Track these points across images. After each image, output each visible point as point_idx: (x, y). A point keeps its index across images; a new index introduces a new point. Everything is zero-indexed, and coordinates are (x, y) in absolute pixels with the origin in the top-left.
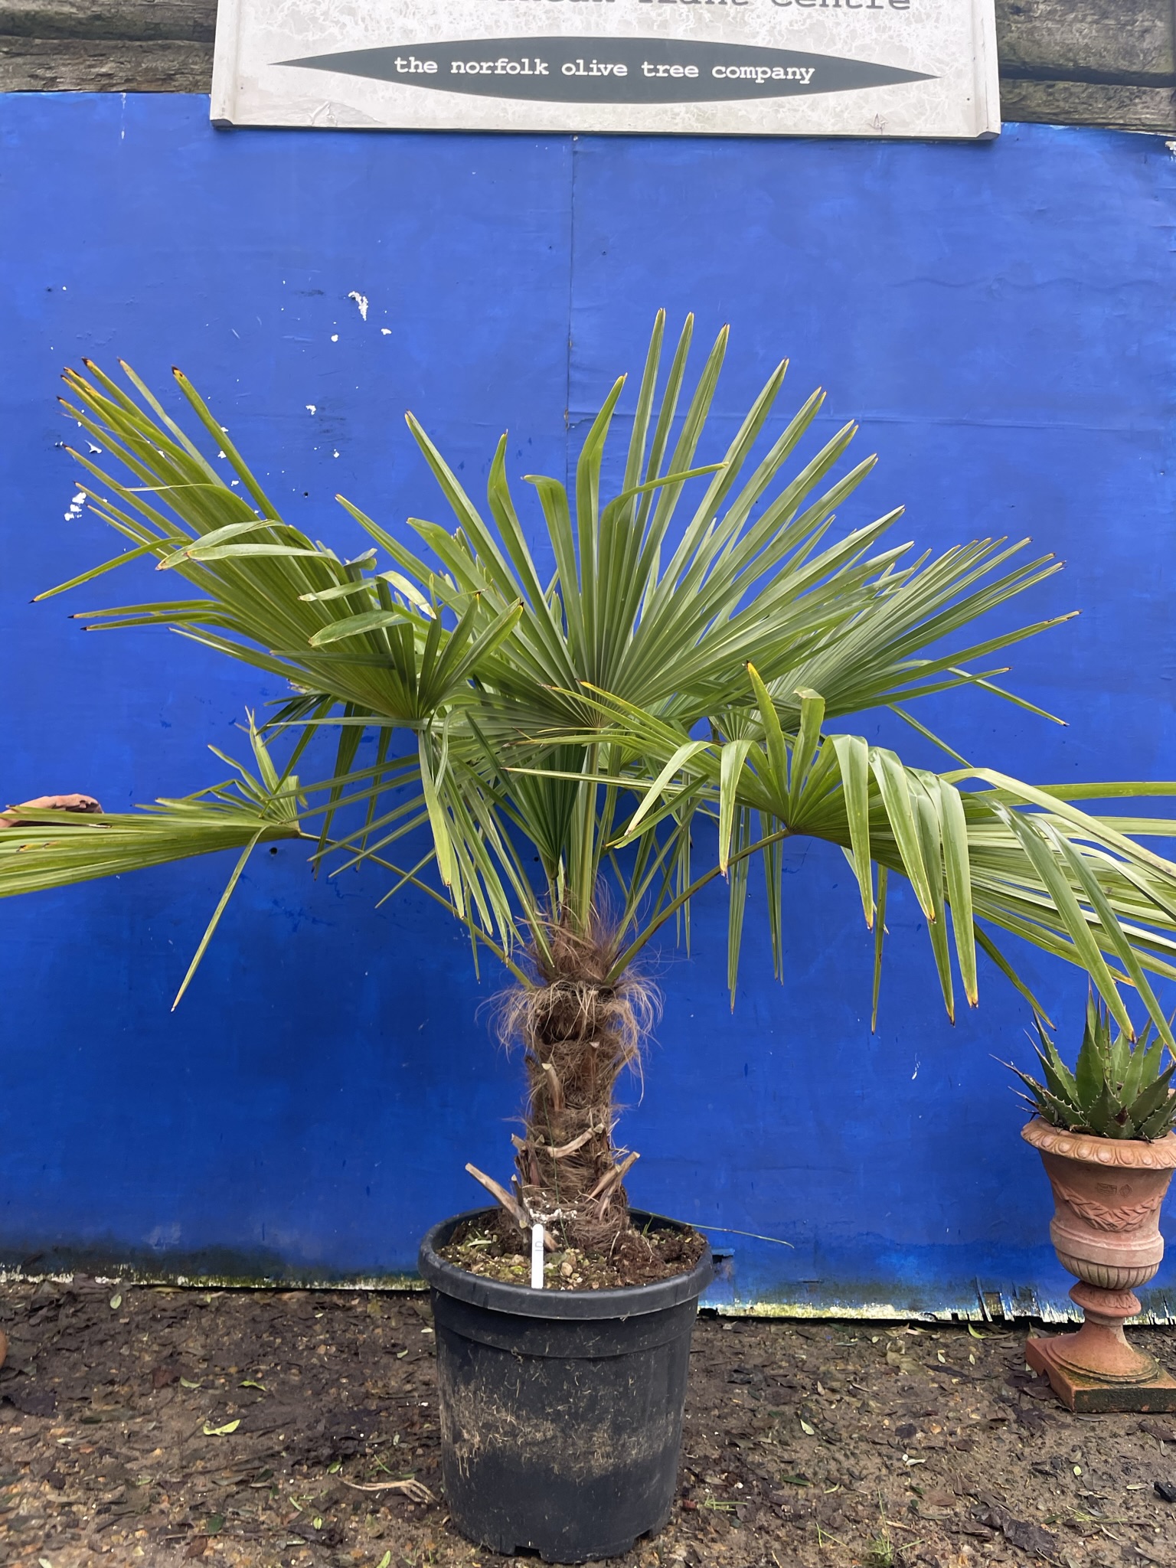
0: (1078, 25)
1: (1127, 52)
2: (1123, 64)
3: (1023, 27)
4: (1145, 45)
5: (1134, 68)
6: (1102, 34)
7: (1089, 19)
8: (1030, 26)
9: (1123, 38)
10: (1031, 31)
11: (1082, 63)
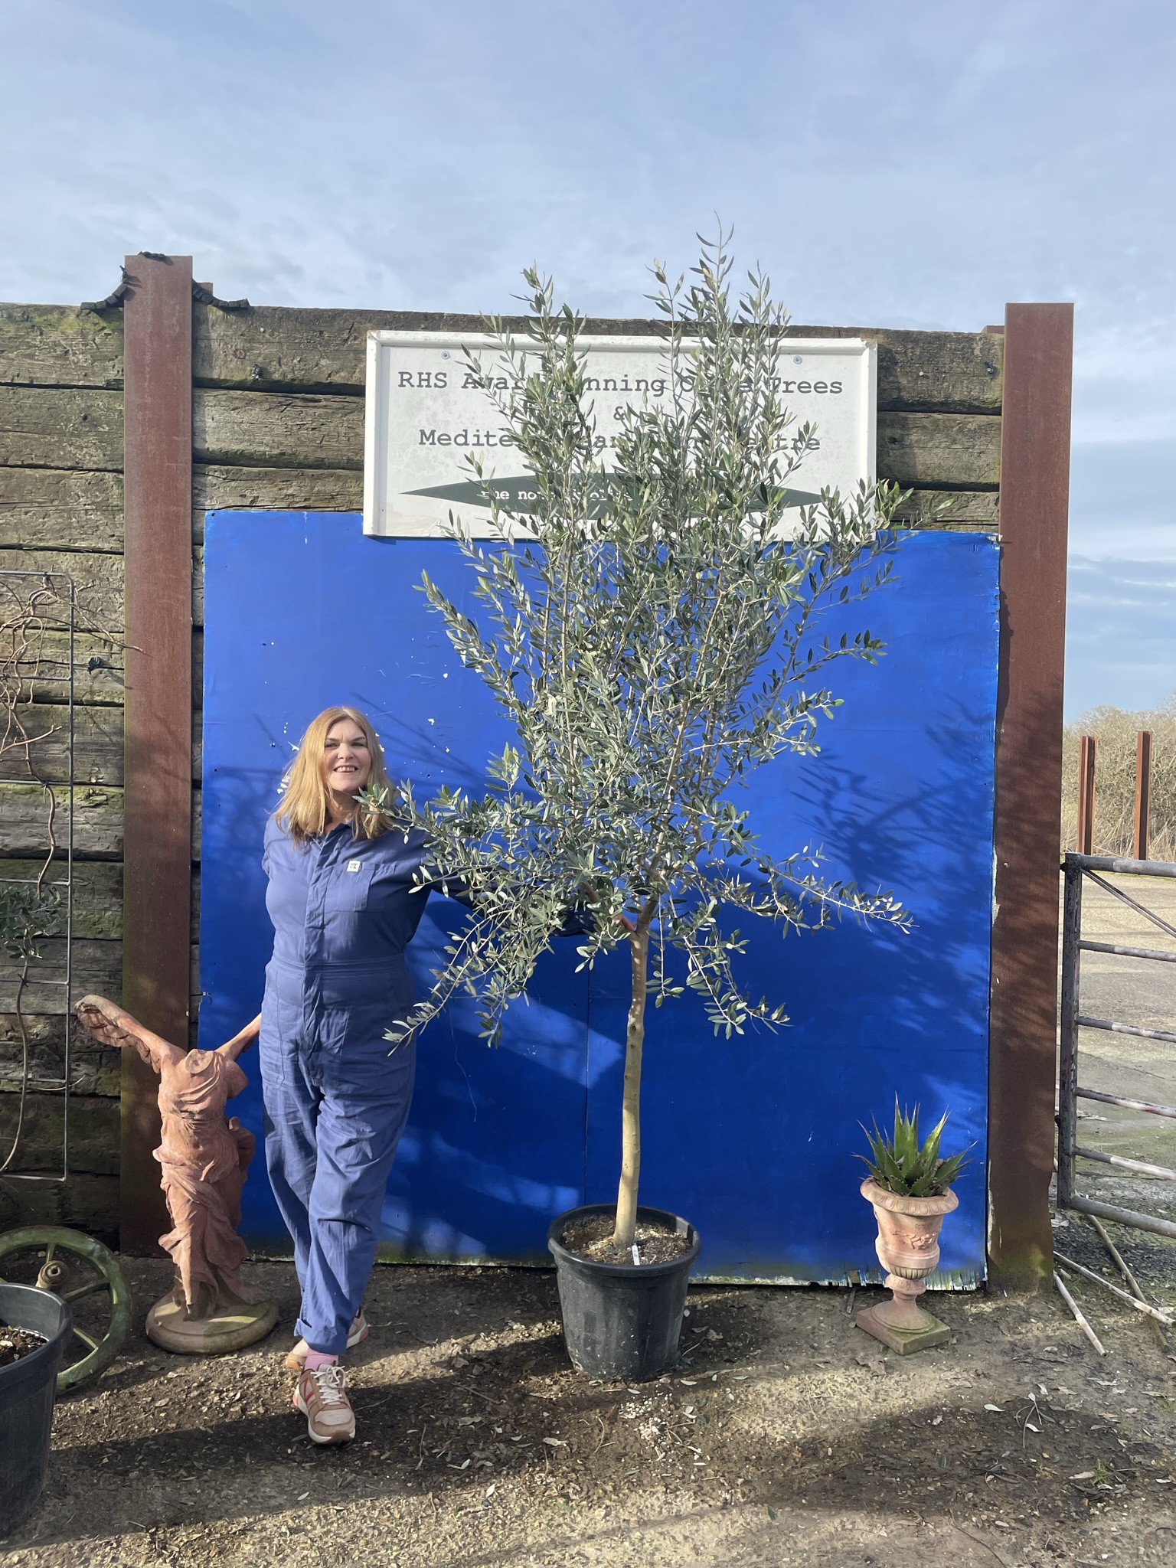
0: (936, 451)
1: (968, 469)
2: (964, 478)
3: (897, 453)
4: (980, 463)
5: (973, 480)
6: (952, 456)
7: (943, 445)
8: (902, 451)
9: (965, 457)
10: (903, 456)
11: (937, 478)
